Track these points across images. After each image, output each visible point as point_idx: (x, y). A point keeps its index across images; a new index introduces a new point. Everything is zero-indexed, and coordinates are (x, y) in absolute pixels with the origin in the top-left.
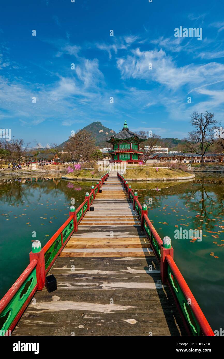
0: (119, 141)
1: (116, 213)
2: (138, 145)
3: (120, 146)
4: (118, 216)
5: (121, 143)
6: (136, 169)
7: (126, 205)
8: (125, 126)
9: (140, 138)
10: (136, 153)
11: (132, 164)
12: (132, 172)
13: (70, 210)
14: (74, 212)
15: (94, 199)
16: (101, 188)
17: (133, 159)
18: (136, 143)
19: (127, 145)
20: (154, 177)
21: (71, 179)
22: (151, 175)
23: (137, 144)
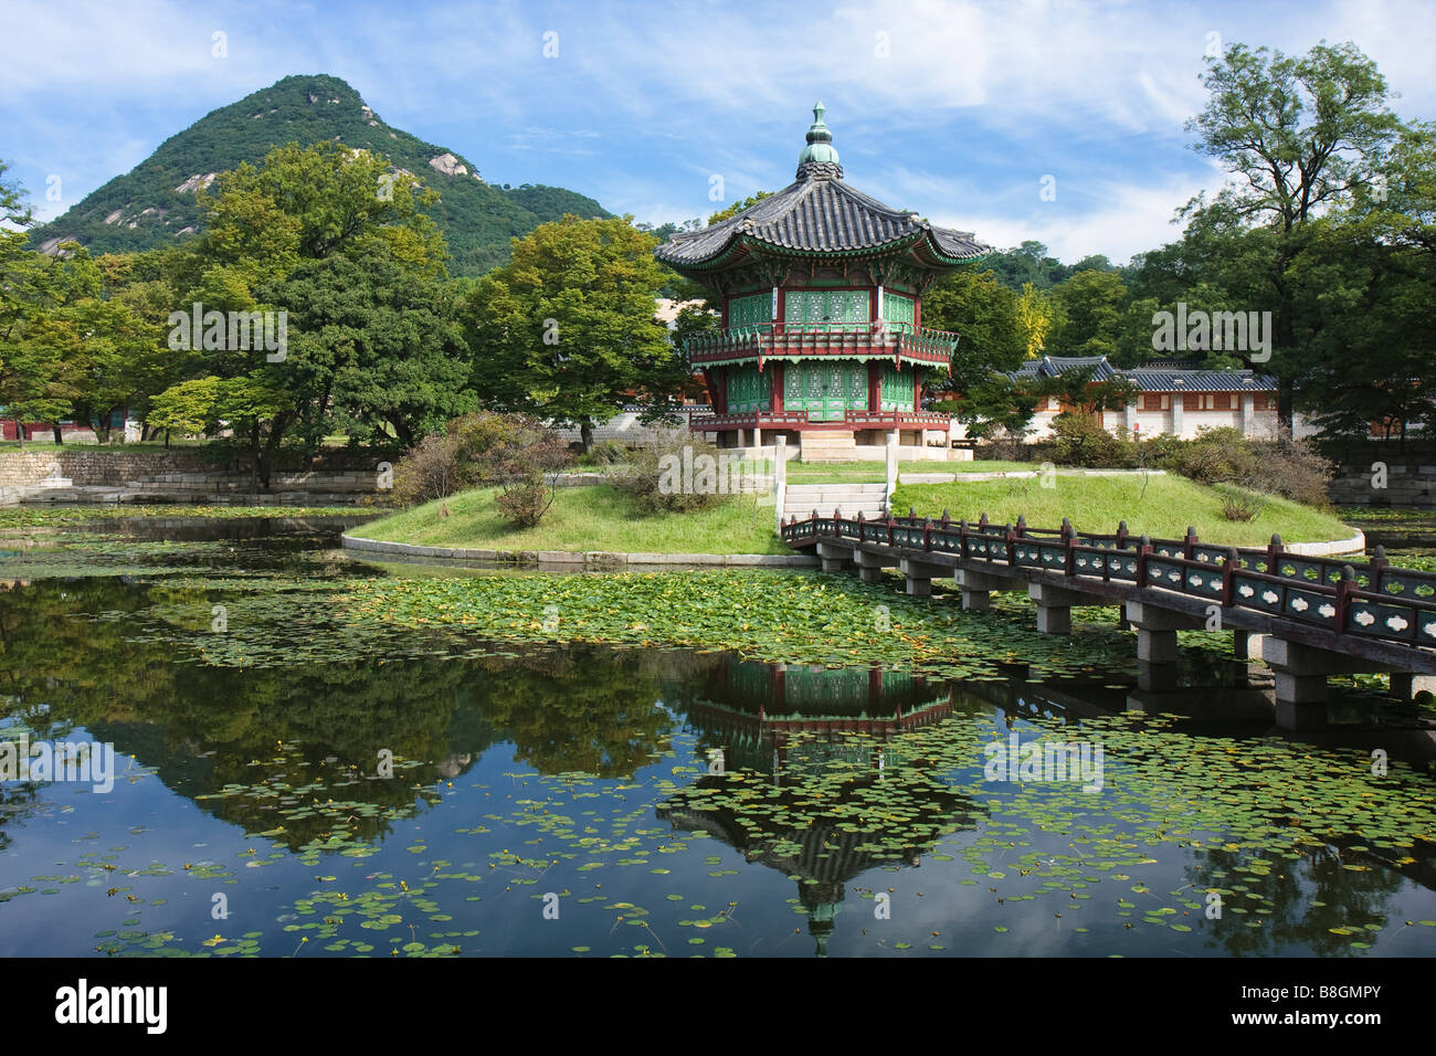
0: (786, 263)
3: (794, 300)
5: (801, 283)
8: (821, 151)
10: (915, 362)
17: (885, 406)
18: (908, 281)
19: (841, 296)
23: (912, 291)
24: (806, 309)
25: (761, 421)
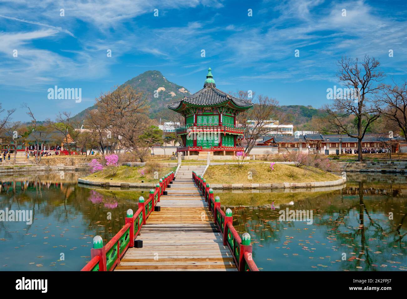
0: (196, 108)
1: (189, 252)
2: (235, 118)
3: (199, 118)
4: (192, 257)
5: (201, 114)
6: (230, 166)
7: (209, 235)
8: (210, 80)
9: (239, 103)
10: (230, 134)
11: (223, 155)
12: (222, 171)
13: (93, 245)
14: (101, 250)
15: (145, 224)
16: (159, 201)
17: (223, 145)
18: (230, 113)
19: (212, 117)
20: (265, 182)
21: (97, 184)
22: (260, 178)
23: (233, 115)
24: (203, 120)
25: (189, 149)
